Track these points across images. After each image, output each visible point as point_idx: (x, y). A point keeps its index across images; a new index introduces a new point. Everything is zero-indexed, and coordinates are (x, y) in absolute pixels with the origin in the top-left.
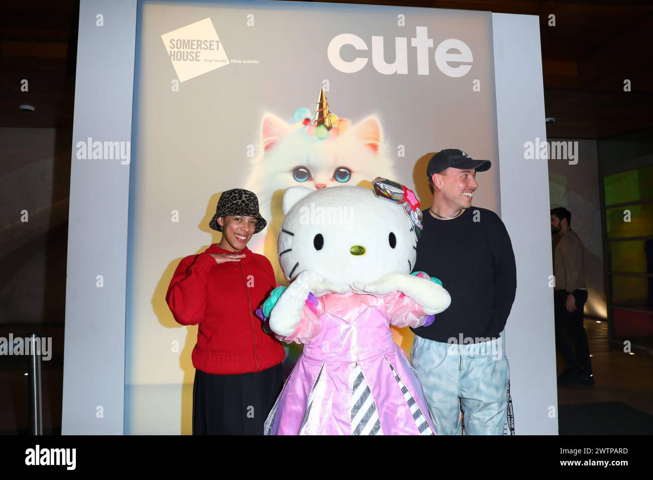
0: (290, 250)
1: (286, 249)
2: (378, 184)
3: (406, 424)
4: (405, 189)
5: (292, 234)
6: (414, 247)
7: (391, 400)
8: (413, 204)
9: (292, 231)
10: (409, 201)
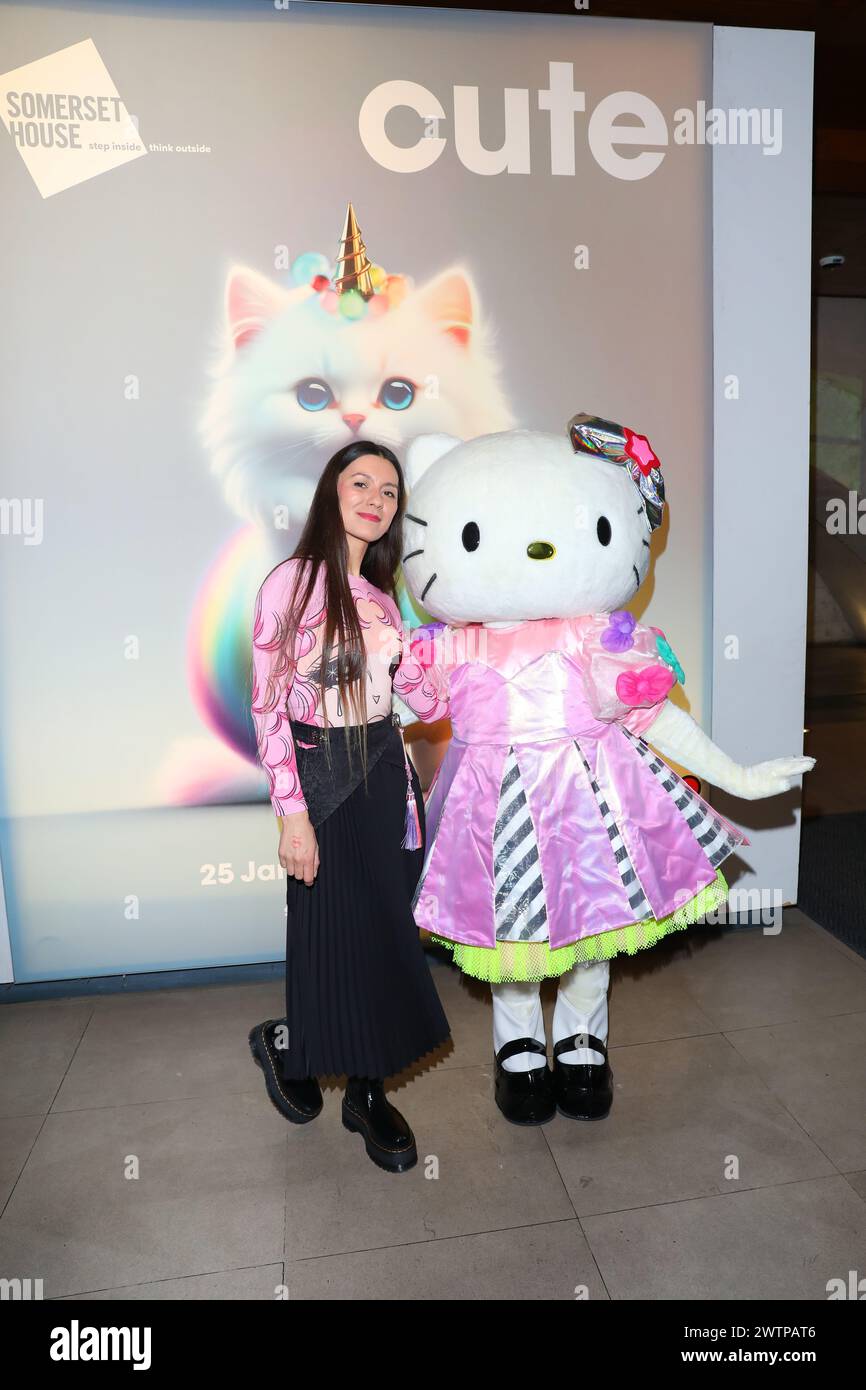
0: (421, 552)
1: (413, 551)
2: (577, 427)
3: (598, 863)
4: (629, 434)
5: (424, 524)
6: (645, 543)
7: (573, 818)
8: (645, 463)
9: (423, 518)
10: (636, 458)
